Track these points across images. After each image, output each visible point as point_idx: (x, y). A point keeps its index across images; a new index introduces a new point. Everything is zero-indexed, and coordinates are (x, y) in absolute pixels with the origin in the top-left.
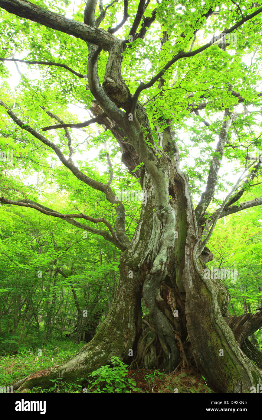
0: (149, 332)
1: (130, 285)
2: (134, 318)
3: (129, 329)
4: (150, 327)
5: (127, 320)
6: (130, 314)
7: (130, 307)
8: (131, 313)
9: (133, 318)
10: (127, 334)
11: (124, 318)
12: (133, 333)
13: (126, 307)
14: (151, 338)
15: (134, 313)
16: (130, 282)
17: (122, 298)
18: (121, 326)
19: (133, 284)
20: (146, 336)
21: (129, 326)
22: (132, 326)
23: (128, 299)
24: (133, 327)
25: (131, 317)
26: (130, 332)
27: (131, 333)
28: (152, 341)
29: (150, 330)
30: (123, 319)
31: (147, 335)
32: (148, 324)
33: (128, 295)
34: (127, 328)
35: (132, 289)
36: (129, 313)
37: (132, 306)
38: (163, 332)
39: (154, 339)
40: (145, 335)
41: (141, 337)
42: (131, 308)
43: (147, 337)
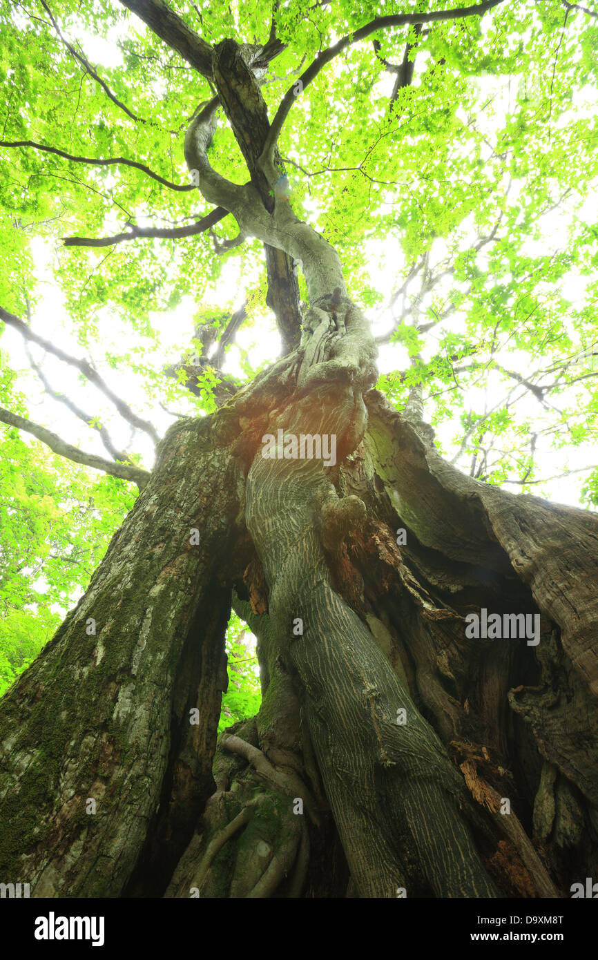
0: (258, 798)
1: (183, 491)
2: (169, 659)
3: (113, 729)
4: (264, 767)
5: (122, 659)
6: (148, 622)
7: (156, 590)
8: (158, 619)
9: (161, 657)
10: (90, 775)
11: (100, 652)
12: (137, 769)
13: (136, 586)
14: (263, 849)
15: (178, 634)
16: (188, 479)
17: (128, 547)
18: (69, 704)
19: (200, 490)
20: (230, 828)
21: (123, 707)
22: (141, 712)
23: (158, 551)
24: (151, 725)
25: (154, 649)
26: (121, 754)
27: (118, 772)
28: (272, 871)
29: (263, 784)
30: (91, 655)
31: (238, 819)
32: (253, 752)
33: (162, 529)
34: (104, 727)
35: (192, 511)
36: (142, 620)
37: (170, 584)
38: (368, 741)
39: (286, 848)
40: (229, 820)
41: (197, 839)
42: (164, 593)
43: (235, 837)
